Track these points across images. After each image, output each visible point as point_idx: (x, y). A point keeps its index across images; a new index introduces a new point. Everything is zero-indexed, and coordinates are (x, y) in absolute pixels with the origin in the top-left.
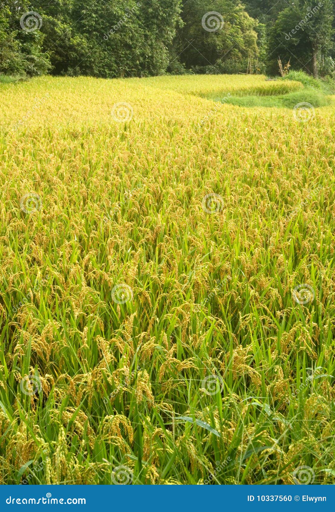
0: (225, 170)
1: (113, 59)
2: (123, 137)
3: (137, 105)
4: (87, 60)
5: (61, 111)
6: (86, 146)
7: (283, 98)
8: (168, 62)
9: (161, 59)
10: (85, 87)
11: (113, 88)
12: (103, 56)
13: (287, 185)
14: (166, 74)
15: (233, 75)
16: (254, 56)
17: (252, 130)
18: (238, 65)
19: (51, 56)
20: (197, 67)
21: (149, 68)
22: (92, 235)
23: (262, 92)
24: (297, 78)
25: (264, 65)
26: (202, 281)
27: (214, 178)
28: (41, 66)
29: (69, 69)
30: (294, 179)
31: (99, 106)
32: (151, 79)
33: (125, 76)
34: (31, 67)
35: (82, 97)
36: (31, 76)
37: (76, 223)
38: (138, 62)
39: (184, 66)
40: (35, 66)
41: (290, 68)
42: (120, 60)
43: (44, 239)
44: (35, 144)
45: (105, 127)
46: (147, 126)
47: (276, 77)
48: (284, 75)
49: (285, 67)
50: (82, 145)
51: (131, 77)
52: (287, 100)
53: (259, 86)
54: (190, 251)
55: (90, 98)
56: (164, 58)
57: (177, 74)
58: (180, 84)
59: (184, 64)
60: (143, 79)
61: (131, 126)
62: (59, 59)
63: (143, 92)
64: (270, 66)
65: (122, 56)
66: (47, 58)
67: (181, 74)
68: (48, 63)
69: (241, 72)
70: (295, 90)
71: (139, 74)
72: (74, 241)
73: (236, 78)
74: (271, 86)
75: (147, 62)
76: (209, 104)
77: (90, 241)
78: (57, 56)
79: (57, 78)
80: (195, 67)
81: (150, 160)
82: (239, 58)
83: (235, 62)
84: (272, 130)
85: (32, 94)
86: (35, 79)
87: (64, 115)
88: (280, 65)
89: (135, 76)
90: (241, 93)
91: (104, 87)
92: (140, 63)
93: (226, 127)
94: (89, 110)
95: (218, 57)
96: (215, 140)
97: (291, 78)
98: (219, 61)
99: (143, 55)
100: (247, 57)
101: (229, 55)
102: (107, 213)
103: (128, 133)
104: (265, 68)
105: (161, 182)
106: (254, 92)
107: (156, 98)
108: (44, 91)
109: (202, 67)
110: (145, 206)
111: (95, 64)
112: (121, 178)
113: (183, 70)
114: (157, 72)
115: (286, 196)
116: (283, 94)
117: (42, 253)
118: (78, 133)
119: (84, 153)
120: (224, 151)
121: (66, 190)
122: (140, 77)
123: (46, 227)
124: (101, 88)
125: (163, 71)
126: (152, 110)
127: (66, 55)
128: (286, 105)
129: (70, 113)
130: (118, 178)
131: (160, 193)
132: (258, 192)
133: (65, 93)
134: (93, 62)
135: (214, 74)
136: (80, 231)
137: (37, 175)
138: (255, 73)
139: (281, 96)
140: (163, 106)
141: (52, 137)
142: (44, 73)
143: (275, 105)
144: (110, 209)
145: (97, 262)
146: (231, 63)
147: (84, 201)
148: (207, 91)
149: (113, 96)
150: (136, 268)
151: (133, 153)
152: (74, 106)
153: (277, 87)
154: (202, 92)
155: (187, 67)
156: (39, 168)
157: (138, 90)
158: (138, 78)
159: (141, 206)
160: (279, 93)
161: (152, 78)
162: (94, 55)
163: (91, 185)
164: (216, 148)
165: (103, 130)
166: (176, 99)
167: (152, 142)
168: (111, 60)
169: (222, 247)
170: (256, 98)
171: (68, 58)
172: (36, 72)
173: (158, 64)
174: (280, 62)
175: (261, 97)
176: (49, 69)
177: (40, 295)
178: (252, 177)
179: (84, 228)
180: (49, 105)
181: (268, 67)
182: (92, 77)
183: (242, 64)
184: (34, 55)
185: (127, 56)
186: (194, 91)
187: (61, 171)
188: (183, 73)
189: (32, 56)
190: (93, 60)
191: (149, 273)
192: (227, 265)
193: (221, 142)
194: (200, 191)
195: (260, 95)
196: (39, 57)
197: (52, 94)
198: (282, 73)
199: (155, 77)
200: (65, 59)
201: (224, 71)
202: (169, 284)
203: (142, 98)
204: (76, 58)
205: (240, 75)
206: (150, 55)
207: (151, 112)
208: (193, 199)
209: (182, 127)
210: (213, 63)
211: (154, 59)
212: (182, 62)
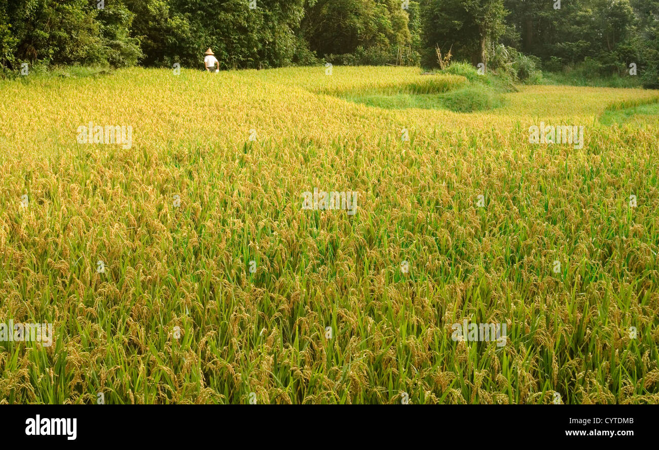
0: (378, 209)
1: (223, 45)
2: (243, 162)
3: (256, 108)
4: (189, 47)
5: (156, 115)
6: (195, 175)
7: (443, 98)
8: (295, 49)
9: (286, 46)
10: (187, 83)
11: (223, 83)
12: (210, 41)
13: (462, 232)
14: (292, 66)
15: (378, 67)
16: (405, 43)
17: (410, 151)
18: (384, 53)
19: (142, 41)
20: (332, 56)
21: (269, 58)
22: (208, 306)
23: (416, 90)
24: (460, 72)
25: (418, 54)
26: (360, 377)
27: (365, 221)
28: (128, 55)
29: (165, 58)
30: (470, 222)
31: (206, 108)
32: (272, 71)
33: (239, 68)
34: (116, 54)
35: (183, 97)
36: (116, 67)
37: (187, 287)
38: (255, 49)
39: (315, 54)
40: (122, 54)
41: (452, 59)
42: (232, 47)
43: (145, 311)
44: (126, 171)
45: (219, 147)
46: (273, 145)
47: (434, 70)
48: (444, 68)
49: (445, 58)
50: (190, 173)
51: (246, 68)
52: (448, 99)
53: (412, 82)
54: (340, 330)
55: (193, 98)
56: (289, 44)
57: (306, 65)
58: (310, 78)
59: (315, 52)
60: (262, 71)
61: (253, 147)
62: (152, 45)
63: (263, 91)
64: (426, 55)
65: (235, 41)
66: (137, 44)
67: (311, 64)
68: (137, 51)
69: (389, 62)
70: (458, 86)
71: (257, 65)
72: (186, 316)
73: (382, 71)
74: (427, 82)
75: (267, 49)
76: (350, 107)
77: (206, 313)
78: (150, 42)
79: (150, 70)
80: (329, 55)
81: (280, 195)
82: (386, 45)
83: (381, 49)
84: (437, 152)
85: (117, 92)
86: (121, 71)
87: (160, 120)
88: (439, 54)
89: (252, 67)
90: (390, 91)
91: (213, 83)
92: (258, 51)
93: (377, 148)
94: (193, 115)
95: (359, 43)
96: (364, 166)
97: (453, 72)
98: (360, 48)
99: (262, 40)
100: (395, 43)
101: (373, 40)
102: (227, 272)
103: (250, 156)
104: (420, 58)
105: (297, 227)
106: (406, 88)
107: (281, 98)
108: (133, 88)
109: (338, 56)
110: (276, 262)
111: (200, 52)
112: (244, 221)
113: (313, 59)
114: (280, 62)
115: (461, 248)
116: (443, 92)
117: (143, 334)
118: (183, 156)
119: (193, 185)
120: (377, 182)
121: (171, 239)
122: (258, 69)
123: (146, 295)
124: (208, 85)
125: (288, 60)
126: (275, 115)
127: (162, 40)
128: (448, 107)
129: (168, 118)
130: (238, 222)
131: (295, 243)
132: (425, 243)
133: (161, 91)
134: (197, 49)
135: (354, 65)
136: (193, 300)
137: (132, 217)
138: (406, 64)
139: (440, 95)
140: (290, 110)
141: (150, 161)
142: (133, 64)
143: (433, 106)
144: (230, 268)
145: (217, 346)
146: (375, 52)
147: (196, 254)
148: (346, 88)
149: (224, 95)
150: (271, 359)
151: (257, 184)
152: (173, 108)
153: (435, 83)
154: (340, 89)
155: (320, 56)
156: (134, 207)
157: (257, 87)
158: (255, 70)
159: (271, 261)
160: (438, 90)
161: (274, 69)
162: (198, 40)
163: (203, 231)
164: (365, 178)
165: (216, 152)
166: (306, 100)
167: (281, 169)
168: (220, 47)
169: (383, 324)
170: (407, 97)
171: (165, 44)
172: (123, 62)
173: (282, 52)
174: (438, 50)
175: (415, 96)
176: (139, 59)
177: (143, 399)
178: (416, 220)
179: (198, 296)
180: (139, 106)
181: (423, 57)
182: (196, 70)
183: (389, 53)
184: (120, 40)
185: (241, 42)
186: (328, 87)
187: (163, 211)
188: (314, 63)
189: (117, 42)
190: (197, 46)
191: (289, 364)
192: (391, 353)
193: (371, 169)
194: (348, 241)
195: (413, 93)
196: (127, 43)
197: (143, 91)
198: (441, 65)
199: (277, 69)
200: (160, 45)
201: (367, 62)
202: (316, 381)
203: (261, 99)
204: (175, 43)
205: (387, 67)
206: (271, 40)
207: (274, 118)
208: (340, 252)
209: (319, 147)
210: (352, 50)
211: (277, 45)
212: (312, 50)
